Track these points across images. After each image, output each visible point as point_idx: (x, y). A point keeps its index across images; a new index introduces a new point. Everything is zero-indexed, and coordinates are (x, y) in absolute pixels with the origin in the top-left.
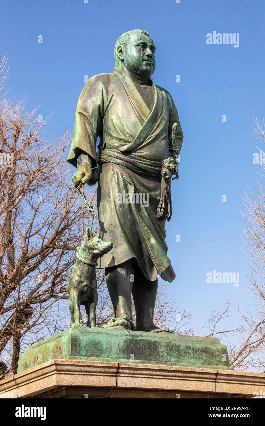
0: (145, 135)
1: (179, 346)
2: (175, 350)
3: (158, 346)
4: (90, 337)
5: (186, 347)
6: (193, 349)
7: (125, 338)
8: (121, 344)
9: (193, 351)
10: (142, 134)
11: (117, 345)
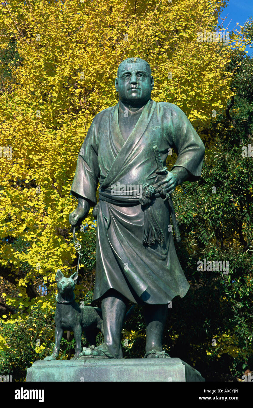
0: (117, 168)
1: (131, 370)
2: (126, 374)
3: (109, 372)
4: (44, 370)
5: (139, 370)
6: (146, 372)
7: (76, 368)
8: (72, 374)
9: (146, 374)
10: (114, 168)
11: (68, 375)
